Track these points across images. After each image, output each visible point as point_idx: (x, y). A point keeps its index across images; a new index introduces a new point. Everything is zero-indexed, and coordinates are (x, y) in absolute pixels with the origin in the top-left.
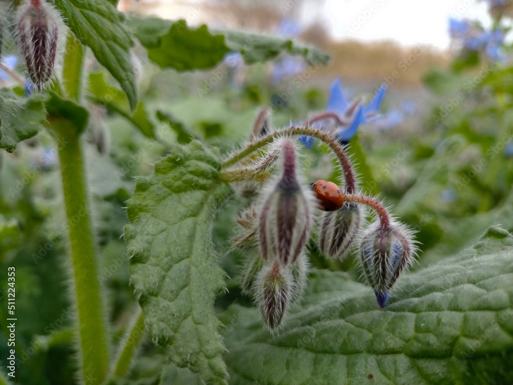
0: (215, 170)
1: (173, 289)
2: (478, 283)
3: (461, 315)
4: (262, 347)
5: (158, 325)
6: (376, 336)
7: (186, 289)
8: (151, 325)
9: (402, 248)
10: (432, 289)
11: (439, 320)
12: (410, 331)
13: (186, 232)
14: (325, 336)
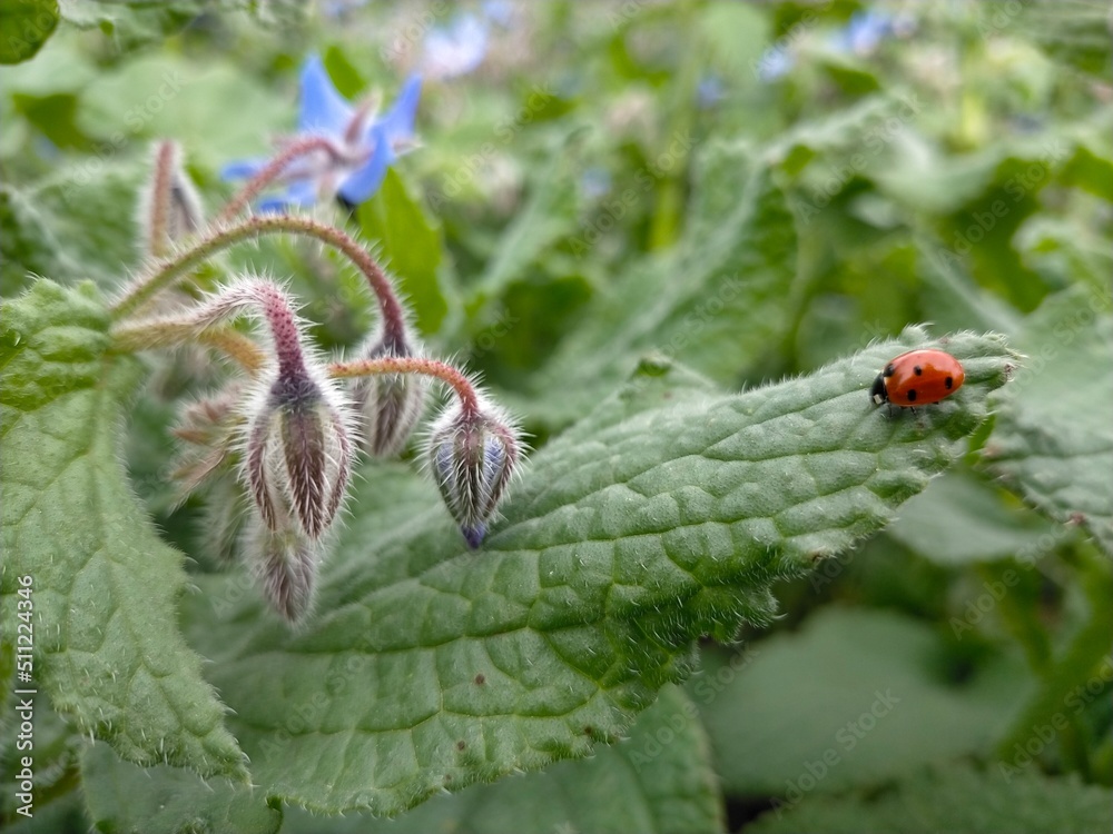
0: (99, 335)
1: (92, 626)
2: (630, 482)
3: (610, 545)
4: (274, 662)
5: (86, 706)
6: (477, 604)
7: (117, 614)
8: (71, 711)
9: (502, 452)
10: (558, 500)
11: (576, 563)
12: (533, 587)
13: (78, 496)
14: (389, 619)
